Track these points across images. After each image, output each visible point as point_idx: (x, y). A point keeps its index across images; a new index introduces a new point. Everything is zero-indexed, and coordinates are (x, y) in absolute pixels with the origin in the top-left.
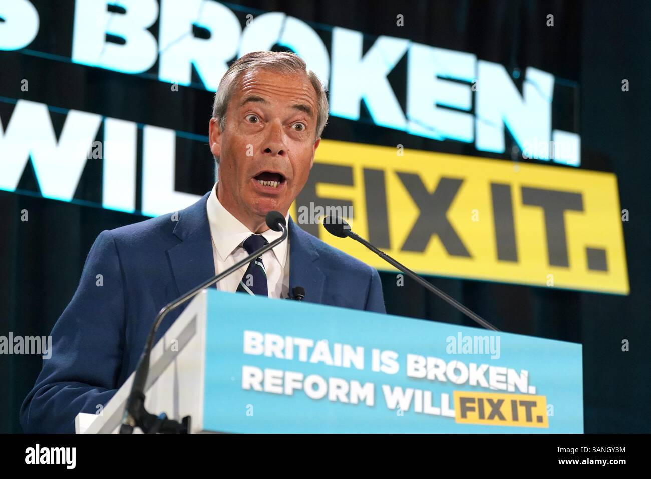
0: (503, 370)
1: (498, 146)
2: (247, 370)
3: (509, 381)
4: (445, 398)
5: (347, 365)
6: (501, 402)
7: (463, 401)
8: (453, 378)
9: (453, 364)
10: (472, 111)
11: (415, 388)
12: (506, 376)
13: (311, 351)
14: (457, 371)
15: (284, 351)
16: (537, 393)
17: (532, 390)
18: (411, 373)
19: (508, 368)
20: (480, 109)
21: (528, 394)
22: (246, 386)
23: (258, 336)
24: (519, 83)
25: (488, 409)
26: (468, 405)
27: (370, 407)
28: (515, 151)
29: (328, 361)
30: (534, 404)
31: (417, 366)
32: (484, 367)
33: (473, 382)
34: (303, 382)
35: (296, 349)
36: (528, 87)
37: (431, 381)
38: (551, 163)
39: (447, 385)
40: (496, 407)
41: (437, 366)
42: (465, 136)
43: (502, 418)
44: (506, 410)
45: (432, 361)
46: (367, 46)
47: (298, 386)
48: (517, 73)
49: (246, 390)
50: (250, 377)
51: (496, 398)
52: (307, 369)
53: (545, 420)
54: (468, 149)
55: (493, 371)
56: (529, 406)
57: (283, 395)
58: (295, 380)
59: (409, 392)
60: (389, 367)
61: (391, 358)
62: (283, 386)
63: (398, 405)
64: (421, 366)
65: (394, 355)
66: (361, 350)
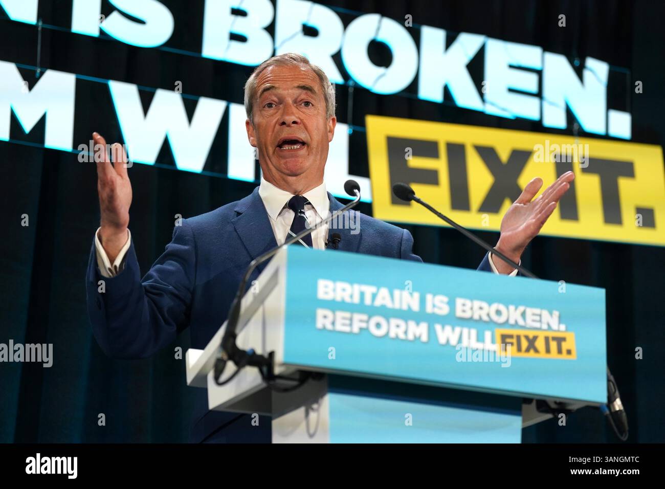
0: (537, 311)
1: (561, 123)
2: (320, 312)
3: (544, 320)
4: (488, 334)
5: (405, 307)
6: (535, 338)
7: (504, 337)
8: (495, 317)
9: (495, 307)
10: (539, 95)
11: (462, 326)
12: (540, 316)
13: (374, 296)
14: (498, 312)
15: (351, 296)
16: (567, 330)
17: (563, 327)
18: (459, 313)
19: (542, 308)
20: (546, 93)
21: (558, 331)
22: (319, 325)
23: (330, 284)
24: (579, 71)
25: (525, 344)
26: (508, 340)
27: (424, 343)
28: (576, 127)
29: (389, 304)
30: (564, 339)
31: (464, 307)
32: (521, 309)
33: (512, 321)
34: (367, 322)
35: (362, 295)
36: (587, 74)
37: (476, 321)
38: (607, 137)
39: (491, 323)
40: (532, 342)
41: (481, 308)
42: (534, 115)
43: (536, 351)
44: (540, 344)
45: (477, 304)
46: (450, 41)
47: (364, 325)
48: (577, 63)
49: (320, 330)
50: (323, 318)
51: (531, 334)
52: (371, 311)
53: (574, 352)
54: (536, 127)
55: (529, 311)
56: (560, 340)
57: (351, 333)
58: (361, 321)
59: (458, 330)
60: (440, 308)
61: (442, 302)
62: (351, 325)
63: (448, 341)
64: (467, 308)
65: (445, 299)
66: (417, 295)
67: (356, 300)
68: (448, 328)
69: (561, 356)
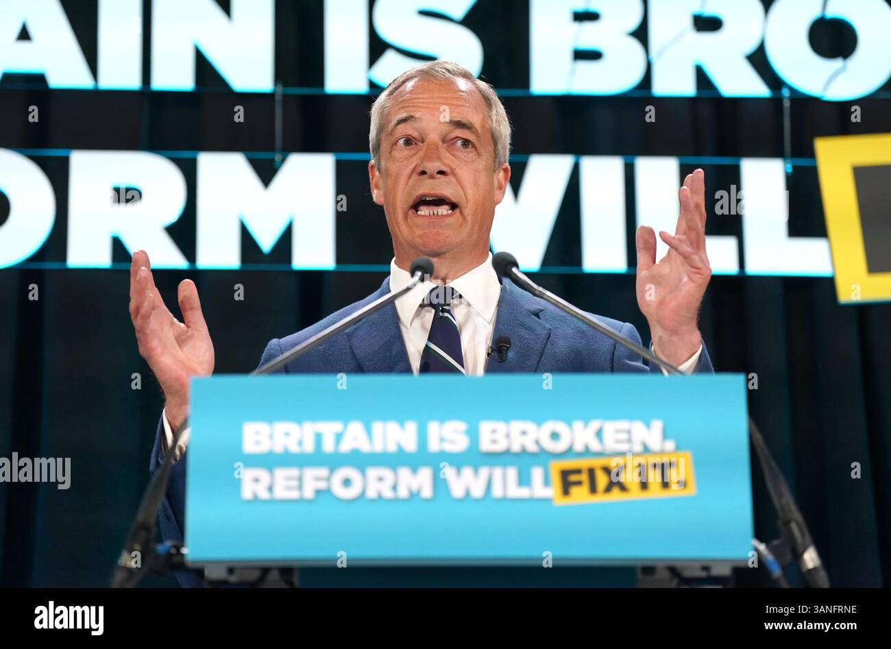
0: (624, 425)
2: (248, 474)
3: (634, 438)
4: (537, 473)
5: (392, 448)
6: (621, 468)
7: (565, 474)
8: (549, 445)
9: (549, 427)
11: (492, 465)
12: (629, 432)
13: (339, 437)
14: (555, 436)
15: (300, 443)
16: (678, 448)
17: (670, 445)
18: (486, 445)
19: (632, 420)
21: (662, 452)
22: (247, 493)
23: (264, 427)
25: (602, 480)
26: (573, 478)
27: (427, 500)
29: (365, 447)
30: (673, 465)
31: (496, 435)
32: (595, 425)
33: (579, 447)
34: (328, 479)
35: (319, 438)
37: (517, 455)
39: (542, 456)
40: (615, 476)
41: (524, 433)
43: (623, 488)
44: (630, 478)
45: (517, 426)
47: (322, 485)
49: (249, 501)
50: (253, 482)
51: (614, 464)
52: (334, 461)
53: (690, 484)
55: (609, 427)
56: (665, 468)
57: (301, 500)
58: (318, 479)
59: (484, 472)
60: (453, 442)
61: (456, 431)
62: (300, 487)
63: (468, 493)
64: (500, 436)
65: (461, 426)
66: (411, 427)
67: (309, 447)
68: (467, 472)
69: (666, 494)
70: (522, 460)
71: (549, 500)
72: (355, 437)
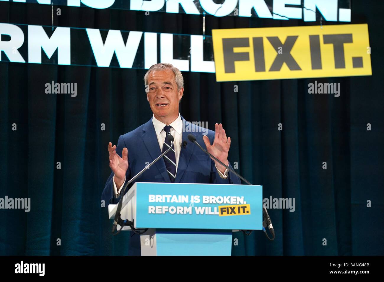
0: (235, 197)
3: (238, 200)
4: (215, 209)
5: (183, 202)
6: (234, 208)
7: (222, 209)
8: (218, 202)
9: (218, 197)
11: (205, 206)
12: (236, 199)
13: (171, 199)
14: (220, 200)
15: (162, 200)
16: (247, 204)
17: (245, 203)
18: (204, 202)
19: (237, 196)
21: (244, 204)
22: (150, 212)
23: (153, 196)
25: (230, 211)
26: (223, 210)
27: (190, 214)
29: (177, 201)
30: (246, 207)
31: (206, 199)
32: (229, 197)
33: (225, 202)
34: (168, 209)
35: (166, 198)
37: (211, 204)
39: (217, 204)
40: (233, 210)
41: (213, 199)
43: (235, 213)
44: (236, 210)
45: (211, 197)
47: (167, 210)
49: (150, 214)
50: (151, 209)
52: (170, 205)
53: (249, 212)
55: (232, 198)
56: (244, 208)
57: (162, 214)
59: (204, 208)
60: (197, 201)
61: (197, 198)
62: (162, 211)
63: (200, 213)
65: (199, 197)
66: (187, 196)
67: (164, 201)
68: (200, 208)
69: (244, 214)
70: (212, 205)
71: (218, 215)
72: (174, 199)
